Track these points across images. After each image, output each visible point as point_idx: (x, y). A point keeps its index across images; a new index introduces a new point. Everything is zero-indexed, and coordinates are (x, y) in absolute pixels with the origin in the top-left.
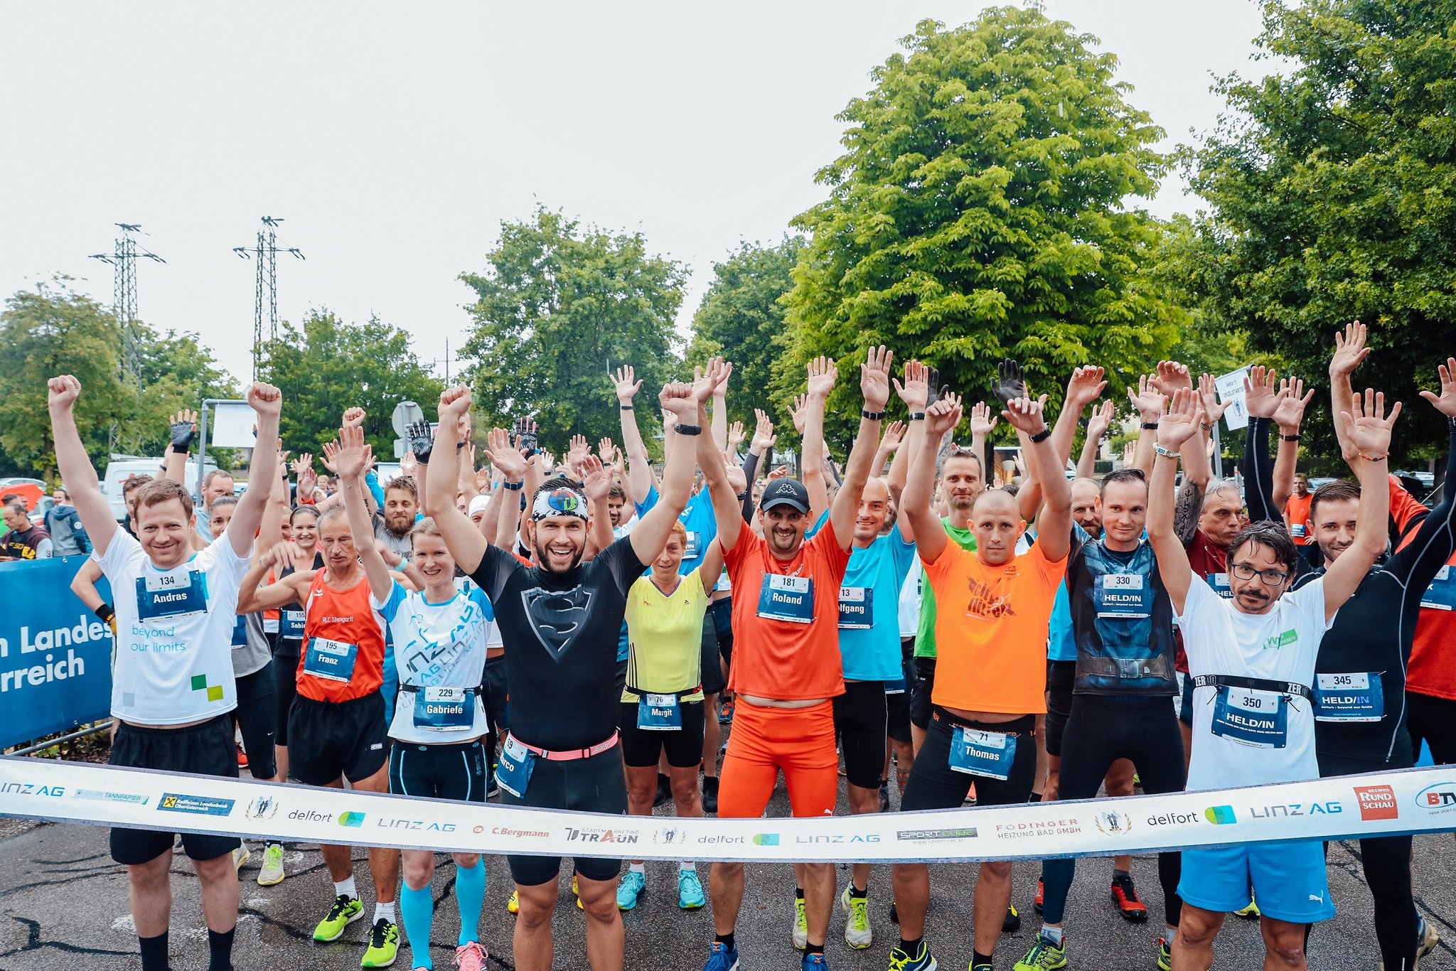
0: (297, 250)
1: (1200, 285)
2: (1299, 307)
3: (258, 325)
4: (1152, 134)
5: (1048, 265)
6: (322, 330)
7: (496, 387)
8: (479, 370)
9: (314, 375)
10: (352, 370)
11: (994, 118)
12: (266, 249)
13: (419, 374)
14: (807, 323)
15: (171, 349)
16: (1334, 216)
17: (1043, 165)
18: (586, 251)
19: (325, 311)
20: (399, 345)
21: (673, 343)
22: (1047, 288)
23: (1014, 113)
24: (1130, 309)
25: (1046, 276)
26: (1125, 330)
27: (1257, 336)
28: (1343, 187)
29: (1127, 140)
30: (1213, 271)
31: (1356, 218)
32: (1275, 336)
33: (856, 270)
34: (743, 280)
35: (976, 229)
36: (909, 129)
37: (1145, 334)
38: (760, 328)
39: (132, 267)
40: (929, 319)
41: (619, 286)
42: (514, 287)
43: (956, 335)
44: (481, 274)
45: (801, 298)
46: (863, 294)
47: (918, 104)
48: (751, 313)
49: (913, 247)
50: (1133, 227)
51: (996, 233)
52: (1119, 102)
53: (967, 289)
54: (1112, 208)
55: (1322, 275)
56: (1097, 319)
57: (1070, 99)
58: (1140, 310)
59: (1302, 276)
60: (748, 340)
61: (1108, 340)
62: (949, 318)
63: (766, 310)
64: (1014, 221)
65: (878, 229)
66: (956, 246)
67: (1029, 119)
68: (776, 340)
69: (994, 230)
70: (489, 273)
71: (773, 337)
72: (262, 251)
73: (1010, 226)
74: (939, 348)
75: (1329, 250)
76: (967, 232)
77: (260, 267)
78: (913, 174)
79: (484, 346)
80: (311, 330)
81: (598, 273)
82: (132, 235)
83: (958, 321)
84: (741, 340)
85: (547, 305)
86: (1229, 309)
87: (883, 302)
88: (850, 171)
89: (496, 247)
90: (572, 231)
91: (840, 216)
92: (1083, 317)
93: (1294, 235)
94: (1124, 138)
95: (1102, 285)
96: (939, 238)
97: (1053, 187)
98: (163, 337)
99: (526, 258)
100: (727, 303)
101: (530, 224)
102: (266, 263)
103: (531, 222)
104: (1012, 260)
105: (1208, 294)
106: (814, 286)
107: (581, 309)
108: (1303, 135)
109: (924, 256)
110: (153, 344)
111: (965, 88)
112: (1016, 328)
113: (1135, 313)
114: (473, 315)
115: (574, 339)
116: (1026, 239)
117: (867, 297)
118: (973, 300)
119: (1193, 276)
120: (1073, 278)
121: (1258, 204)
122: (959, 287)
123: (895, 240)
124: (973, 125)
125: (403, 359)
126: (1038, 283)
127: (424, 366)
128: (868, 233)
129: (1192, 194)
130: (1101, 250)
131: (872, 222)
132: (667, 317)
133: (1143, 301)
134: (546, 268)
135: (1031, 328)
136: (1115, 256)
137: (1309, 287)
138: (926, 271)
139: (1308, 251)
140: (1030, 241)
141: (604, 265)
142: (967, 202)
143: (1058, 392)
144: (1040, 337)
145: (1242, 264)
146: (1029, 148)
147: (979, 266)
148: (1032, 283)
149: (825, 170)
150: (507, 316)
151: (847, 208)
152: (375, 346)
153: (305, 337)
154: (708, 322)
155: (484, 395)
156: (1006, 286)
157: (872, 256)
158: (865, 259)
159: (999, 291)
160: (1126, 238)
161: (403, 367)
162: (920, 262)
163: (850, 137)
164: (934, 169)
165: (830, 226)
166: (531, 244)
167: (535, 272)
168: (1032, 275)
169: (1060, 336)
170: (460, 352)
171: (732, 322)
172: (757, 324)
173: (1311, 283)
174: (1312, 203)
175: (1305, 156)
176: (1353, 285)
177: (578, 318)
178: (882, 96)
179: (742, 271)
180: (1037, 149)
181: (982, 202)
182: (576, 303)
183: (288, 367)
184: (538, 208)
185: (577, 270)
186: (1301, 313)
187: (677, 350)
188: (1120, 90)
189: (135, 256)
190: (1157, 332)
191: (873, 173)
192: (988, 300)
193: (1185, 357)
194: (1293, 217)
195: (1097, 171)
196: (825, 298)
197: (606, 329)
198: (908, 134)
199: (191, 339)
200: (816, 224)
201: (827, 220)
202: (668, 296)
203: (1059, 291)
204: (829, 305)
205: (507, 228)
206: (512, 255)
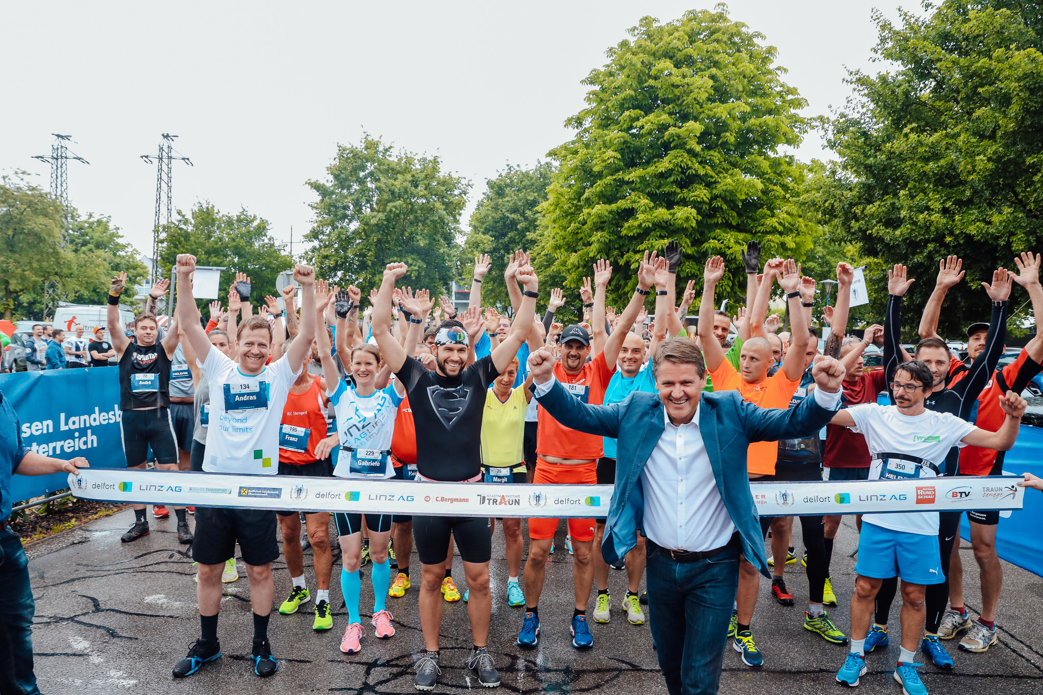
0: (188, 159)
1: (830, 211)
2: (895, 228)
3: (158, 213)
4: (798, 104)
5: (725, 191)
6: (206, 217)
7: (332, 262)
8: (319, 250)
9: (199, 250)
10: (227, 247)
11: (691, 88)
12: (164, 157)
13: (275, 251)
14: (556, 225)
15: (90, 227)
16: (919, 170)
17: (725, 122)
18: (398, 168)
19: (208, 204)
20: (261, 230)
21: (458, 235)
22: (725, 207)
23: (705, 85)
24: (780, 224)
25: (724, 199)
26: (776, 238)
27: (867, 246)
28: (925, 151)
29: (782, 107)
30: (840, 202)
31: (933, 172)
32: (879, 247)
33: (593, 190)
34: (507, 192)
35: (677, 165)
36: (633, 93)
37: (790, 241)
38: (518, 227)
39: (64, 166)
40: (643, 225)
41: (422, 193)
42: (345, 191)
43: (662, 237)
44: (322, 181)
45: (553, 207)
46: (598, 207)
47: (639, 76)
48: (513, 216)
49: (633, 175)
50: (784, 167)
51: (691, 168)
52: (778, 81)
53: (670, 206)
54: (771, 154)
55: (910, 208)
56: (758, 230)
57: (744, 77)
58: (787, 224)
59: (898, 209)
60: (510, 235)
61: (764, 244)
62: (656, 225)
63: (523, 214)
64: (703, 160)
65: (609, 162)
66: (662, 175)
67: (715, 89)
68: (530, 236)
69: (690, 166)
70: (328, 181)
71: (527, 233)
72: (162, 158)
73: (700, 163)
74: (650, 246)
75: (915, 192)
76: (671, 166)
77: (160, 170)
78: (634, 124)
79: (323, 233)
80: (198, 217)
81: (408, 184)
82: (65, 143)
83: (662, 228)
84: (505, 235)
85: (369, 205)
86: (850, 228)
87: (611, 212)
88: (590, 120)
89: (333, 163)
90: (388, 153)
91: (583, 151)
92: (748, 228)
93: (893, 180)
94: (780, 105)
95: (762, 206)
96: (651, 169)
97: (730, 137)
98: (84, 218)
99: (355, 170)
100: (496, 208)
101: (359, 147)
102: (165, 168)
103: (359, 146)
104: (701, 187)
105: (836, 217)
106: (563, 199)
107: (394, 209)
108: (902, 114)
109: (641, 182)
110: (76, 223)
111: (672, 66)
112: (702, 234)
113: (784, 226)
114: (315, 211)
115: (388, 229)
116: (711, 172)
117: (600, 209)
118: (674, 214)
119: (827, 204)
120: (743, 201)
121: (871, 159)
122: (664, 204)
123: (621, 169)
124: (677, 92)
125: (263, 240)
126: (718, 203)
127: (279, 246)
128: (602, 164)
129: (828, 149)
130: (762, 182)
131: (605, 156)
132: (454, 217)
133: (789, 218)
134: (369, 179)
135: (713, 235)
136: (771, 187)
137: (902, 216)
138: (642, 192)
139: (902, 192)
140: (714, 174)
141: (411, 179)
142: (672, 145)
143: (729, 279)
144: (719, 240)
145: (859, 198)
146: (715, 110)
147: (678, 190)
148: (714, 203)
149: (572, 118)
150: (340, 212)
151: (587, 146)
152: (244, 230)
153: (193, 222)
154: (482, 221)
155: (322, 268)
156: (697, 205)
157: (604, 180)
158: (599, 182)
159: (692, 208)
160: (779, 175)
161: (263, 246)
162: (638, 186)
163: (591, 96)
164: (649, 122)
165: (575, 158)
166: (359, 162)
167: (361, 182)
168: (714, 198)
169: (732, 241)
170: (306, 236)
171: (498, 222)
172: (516, 224)
173: (903, 213)
174: (906, 160)
175: (902, 128)
176: (930, 215)
177: (392, 215)
178: (614, 68)
179: (507, 185)
180: (721, 110)
181: (681, 146)
182: (390, 205)
183: (180, 243)
184: (364, 135)
185: (392, 181)
186: (896, 232)
187: (460, 240)
188: (779, 72)
189: (66, 158)
190: (797, 239)
191: (606, 122)
192: (684, 214)
193: (815, 257)
194: (894, 168)
195: (761, 127)
196: (570, 208)
197: (411, 223)
198: (632, 96)
199: (105, 220)
200: (565, 156)
201: (573, 154)
202: (455, 202)
203: (732, 209)
204: (572, 213)
205: (342, 150)
206: (345, 169)
